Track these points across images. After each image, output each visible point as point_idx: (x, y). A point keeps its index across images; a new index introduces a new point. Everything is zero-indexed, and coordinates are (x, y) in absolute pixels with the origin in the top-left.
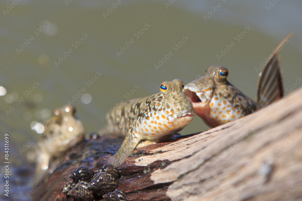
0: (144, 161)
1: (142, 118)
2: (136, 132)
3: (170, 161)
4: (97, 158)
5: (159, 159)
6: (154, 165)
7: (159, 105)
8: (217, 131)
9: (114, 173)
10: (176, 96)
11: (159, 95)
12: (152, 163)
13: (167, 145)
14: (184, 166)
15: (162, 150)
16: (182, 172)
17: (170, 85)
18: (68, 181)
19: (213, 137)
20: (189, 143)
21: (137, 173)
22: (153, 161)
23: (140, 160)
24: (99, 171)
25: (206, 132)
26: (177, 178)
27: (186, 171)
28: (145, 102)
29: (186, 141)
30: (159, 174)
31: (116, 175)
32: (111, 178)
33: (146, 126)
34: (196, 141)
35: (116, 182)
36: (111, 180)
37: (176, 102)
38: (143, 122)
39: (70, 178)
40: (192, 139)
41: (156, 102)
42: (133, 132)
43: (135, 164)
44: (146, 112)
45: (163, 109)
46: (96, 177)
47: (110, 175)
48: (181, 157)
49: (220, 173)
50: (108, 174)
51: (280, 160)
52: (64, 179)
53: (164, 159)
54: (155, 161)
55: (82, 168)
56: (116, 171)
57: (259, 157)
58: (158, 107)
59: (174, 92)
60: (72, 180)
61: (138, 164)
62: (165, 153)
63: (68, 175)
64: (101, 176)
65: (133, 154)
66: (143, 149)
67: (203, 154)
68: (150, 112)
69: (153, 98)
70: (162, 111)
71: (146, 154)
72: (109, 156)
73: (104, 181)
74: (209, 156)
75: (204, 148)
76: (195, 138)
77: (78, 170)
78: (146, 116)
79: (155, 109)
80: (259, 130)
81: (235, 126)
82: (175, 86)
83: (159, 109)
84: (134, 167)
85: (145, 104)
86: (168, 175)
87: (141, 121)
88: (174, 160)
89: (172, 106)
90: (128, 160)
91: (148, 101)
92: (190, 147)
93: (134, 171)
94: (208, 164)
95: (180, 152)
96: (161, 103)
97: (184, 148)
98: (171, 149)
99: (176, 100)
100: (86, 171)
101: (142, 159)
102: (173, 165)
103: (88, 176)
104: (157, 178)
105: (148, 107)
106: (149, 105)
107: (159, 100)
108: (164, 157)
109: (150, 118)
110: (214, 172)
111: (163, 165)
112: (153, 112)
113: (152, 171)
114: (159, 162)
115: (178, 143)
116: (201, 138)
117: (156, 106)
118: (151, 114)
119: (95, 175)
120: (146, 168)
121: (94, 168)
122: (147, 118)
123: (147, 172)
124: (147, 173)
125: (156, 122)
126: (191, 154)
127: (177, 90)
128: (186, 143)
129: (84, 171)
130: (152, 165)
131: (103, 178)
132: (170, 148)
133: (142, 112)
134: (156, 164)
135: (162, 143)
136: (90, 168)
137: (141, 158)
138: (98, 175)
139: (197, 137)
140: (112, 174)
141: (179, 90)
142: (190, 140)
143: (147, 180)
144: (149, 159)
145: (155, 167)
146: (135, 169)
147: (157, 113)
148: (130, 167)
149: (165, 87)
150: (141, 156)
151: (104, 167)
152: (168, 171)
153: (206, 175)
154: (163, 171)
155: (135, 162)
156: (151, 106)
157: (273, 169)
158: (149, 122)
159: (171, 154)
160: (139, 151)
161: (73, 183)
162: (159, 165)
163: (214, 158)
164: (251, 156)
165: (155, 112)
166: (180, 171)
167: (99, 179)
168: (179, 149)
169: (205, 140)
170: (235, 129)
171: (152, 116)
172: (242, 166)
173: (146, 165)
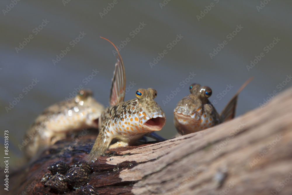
0: (115, 161)
1: (117, 119)
2: (108, 131)
3: (137, 162)
4: (73, 155)
5: (128, 160)
6: (123, 165)
7: (133, 108)
8: (180, 140)
9: (87, 168)
10: (149, 102)
11: (134, 100)
12: (121, 163)
13: (135, 148)
14: (149, 168)
15: (131, 152)
16: (146, 173)
17: (145, 92)
18: (46, 173)
19: (176, 145)
20: (155, 149)
21: (107, 171)
22: (122, 161)
23: (110, 160)
24: (74, 167)
25: (170, 140)
26: (142, 177)
27: (150, 172)
28: (121, 106)
29: (152, 146)
30: (127, 173)
31: (89, 171)
32: (84, 173)
33: (120, 126)
34: (161, 147)
35: (88, 177)
36: (84, 174)
37: (148, 106)
38: (118, 122)
39: (48, 170)
40: (158, 145)
41: (131, 106)
42: (105, 131)
43: (106, 162)
44: (121, 114)
45: (137, 113)
46: (71, 171)
47: (84, 170)
48: (147, 160)
49: (180, 176)
50: (81, 170)
51: (233, 170)
52: (43, 171)
53: (132, 160)
54: (124, 161)
55: (59, 163)
56: (89, 167)
57: (215, 165)
58: (133, 111)
59: (148, 98)
60: (50, 172)
61: (108, 163)
62: (133, 155)
63: (47, 167)
64: (76, 170)
65: (105, 154)
66: (114, 150)
67: (167, 159)
68: (125, 114)
69: (128, 103)
70: (136, 115)
71: (117, 155)
72: (84, 154)
73: (78, 175)
74: (171, 161)
75: (167, 154)
76: (160, 144)
77: (57, 164)
78: (121, 117)
79: (129, 112)
80: (217, 142)
81: (196, 136)
82: (149, 93)
83: (133, 112)
84: (105, 165)
85: (121, 107)
86: (134, 174)
87: (116, 121)
88: (140, 161)
89: (144, 109)
90: (100, 159)
91: (124, 105)
92: (156, 152)
93: (105, 168)
94: (170, 168)
95: (146, 155)
96: (135, 107)
97: (150, 152)
98: (139, 153)
99: (148, 105)
100: (63, 166)
101: (113, 159)
102: (139, 167)
103: (64, 170)
104: (124, 177)
105: (124, 110)
106: (125, 109)
107: (134, 105)
108: (132, 159)
109: (125, 119)
110: (174, 175)
111: (131, 166)
112: (128, 114)
113: (121, 170)
114: (127, 162)
115: (145, 148)
116: (166, 144)
117: (130, 110)
118: (126, 116)
119: (70, 169)
120: (115, 167)
121: (70, 163)
122: (122, 119)
123: (116, 170)
124: (116, 172)
125: (129, 123)
126: (156, 158)
127: (150, 97)
128: (152, 148)
129: (61, 165)
130: (121, 165)
131: (77, 173)
132: (138, 151)
133: (118, 113)
134: (125, 164)
135: (131, 147)
136: (67, 163)
137: (111, 158)
138: (73, 169)
139: (162, 144)
140: (85, 170)
141: (152, 97)
142: (156, 146)
143: (116, 177)
144: (119, 159)
145: (124, 167)
146: (106, 167)
147: (131, 116)
148: (101, 165)
149: (140, 93)
150: (112, 156)
151: (78, 163)
152: (134, 171)
153: (168, 177)
154: (130, 171)
155: (106, 161)
156: (126, 109)
157: (226, 176)
158: (123, 123)
159: (138, 156)
160: (111, 152)
161: (51, 175)
162: (127, 165)
163: (176, 163)
164: (208, 164)
165: (129, 114)
166: (145, 172)
167: (74, 172)
168: (146, 153)
169: (169, 146)
170: (196, 139)
171: (126, 118)
172: (200, 172)
173: (116, 164)
